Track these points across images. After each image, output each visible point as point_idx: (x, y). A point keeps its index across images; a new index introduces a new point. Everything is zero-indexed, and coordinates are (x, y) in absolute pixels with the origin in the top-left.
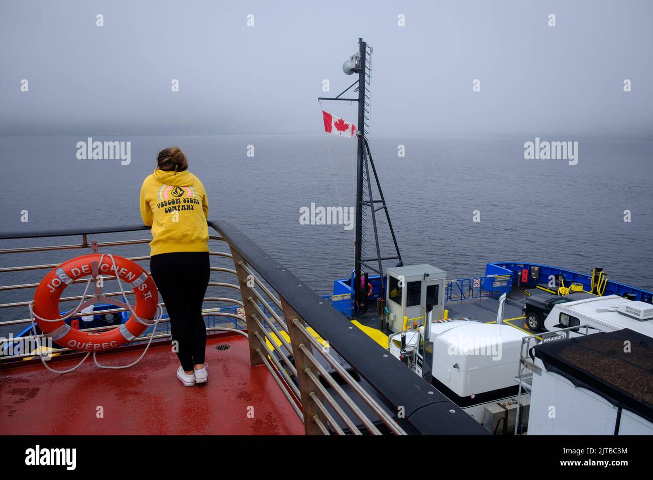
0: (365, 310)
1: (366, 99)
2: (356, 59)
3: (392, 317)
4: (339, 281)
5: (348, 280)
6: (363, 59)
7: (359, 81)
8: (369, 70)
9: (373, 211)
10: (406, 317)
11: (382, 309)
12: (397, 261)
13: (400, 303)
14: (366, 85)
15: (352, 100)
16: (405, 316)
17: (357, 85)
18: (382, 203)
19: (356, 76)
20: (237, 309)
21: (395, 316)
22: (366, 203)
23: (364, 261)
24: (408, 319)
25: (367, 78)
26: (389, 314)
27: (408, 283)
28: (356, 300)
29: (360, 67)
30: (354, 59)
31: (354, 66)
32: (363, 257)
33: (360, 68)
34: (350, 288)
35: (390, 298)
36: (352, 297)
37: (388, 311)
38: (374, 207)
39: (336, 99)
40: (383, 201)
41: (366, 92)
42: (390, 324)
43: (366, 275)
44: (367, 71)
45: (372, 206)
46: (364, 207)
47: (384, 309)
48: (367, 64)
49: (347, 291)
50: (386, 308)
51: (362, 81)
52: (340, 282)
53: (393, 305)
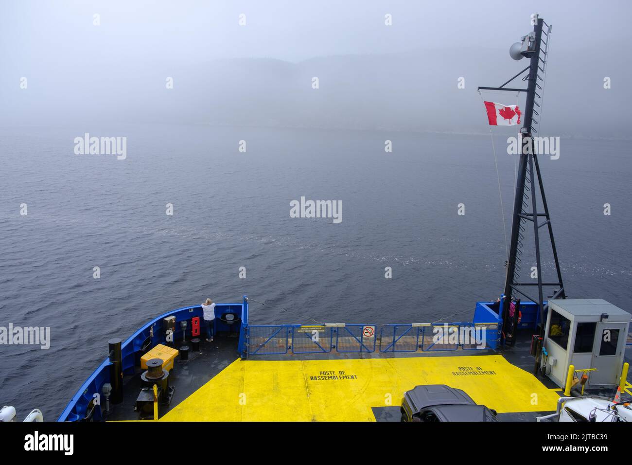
0: (512, 342)
1: (537, 90)
2: (529, 41)
3: (551, 361)
4: (481, 304)
5: (493, 303)
6: (537, 40)
7: (530, 67)
8: (545, 53)
9: (536, 228)
10: (572, 366)
11: (538, 349)
12: (558, 289)
13: (565, 347)
14: (539, 72)
15: (519, 90)
16: (571, 364)
17: (528, 72)
18: (545, 217)
19: (526, 62)
20: (364, 327)
21: (556, 362)
22: (525, 216)
23: (517, 284)
24: (575, 368)
25: (540, 64)
26: (547, 356)
27: (578, 323)
28: (502, 330)
29: (534, 49)
30: (527, 40)
31: (525, 49)
32: (516, 280)
33: (533, 53)
34: (497, 316)
35: (550, 336)
36: (499, 327)
37: (546, 353)
38: (538, 222)
39: (500, 89)
40: (547, 215)
41: (538, 81)
42: (547, 368)
43: (518, 302)
44: (541, 55)
45: (535, 221)
46: (522, 220)
47: (541, 349)
48: (542, 46)
49: (493, 319)
50: (544, 349)
51: (534, 68)
52: (484, 305)
53: (555, 347)
